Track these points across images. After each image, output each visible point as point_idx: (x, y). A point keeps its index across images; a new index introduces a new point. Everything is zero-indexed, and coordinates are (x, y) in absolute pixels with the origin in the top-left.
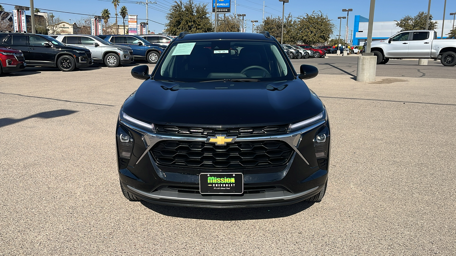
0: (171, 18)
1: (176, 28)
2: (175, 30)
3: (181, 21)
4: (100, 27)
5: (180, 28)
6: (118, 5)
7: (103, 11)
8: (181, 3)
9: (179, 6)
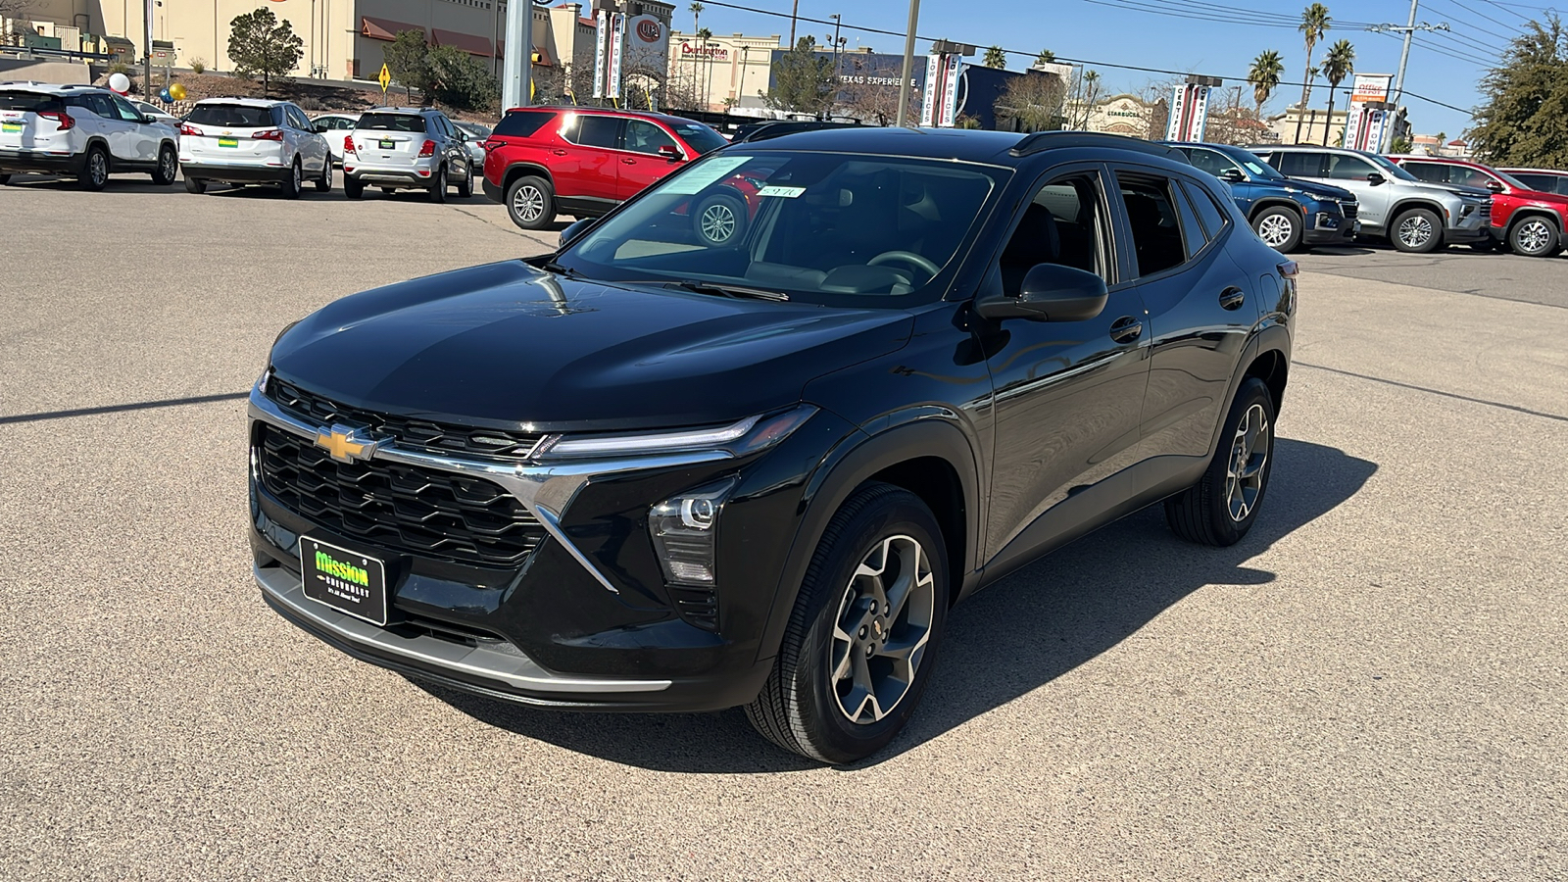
0: (1501, 86)
1: (1514, 126)
2: (1505, 135)
3: (1538, 98)
4: (1199, 115)
5: (1529, 128)
6: (1322, 37)
7: (1257, 60)
8: (1556, 29)
9: (1543, 39)
